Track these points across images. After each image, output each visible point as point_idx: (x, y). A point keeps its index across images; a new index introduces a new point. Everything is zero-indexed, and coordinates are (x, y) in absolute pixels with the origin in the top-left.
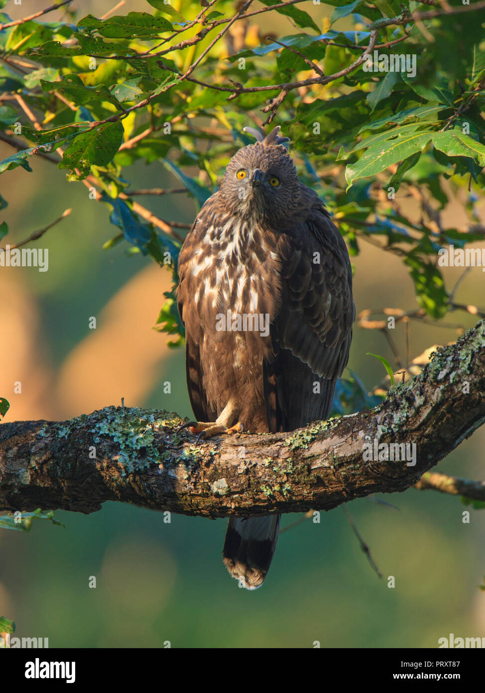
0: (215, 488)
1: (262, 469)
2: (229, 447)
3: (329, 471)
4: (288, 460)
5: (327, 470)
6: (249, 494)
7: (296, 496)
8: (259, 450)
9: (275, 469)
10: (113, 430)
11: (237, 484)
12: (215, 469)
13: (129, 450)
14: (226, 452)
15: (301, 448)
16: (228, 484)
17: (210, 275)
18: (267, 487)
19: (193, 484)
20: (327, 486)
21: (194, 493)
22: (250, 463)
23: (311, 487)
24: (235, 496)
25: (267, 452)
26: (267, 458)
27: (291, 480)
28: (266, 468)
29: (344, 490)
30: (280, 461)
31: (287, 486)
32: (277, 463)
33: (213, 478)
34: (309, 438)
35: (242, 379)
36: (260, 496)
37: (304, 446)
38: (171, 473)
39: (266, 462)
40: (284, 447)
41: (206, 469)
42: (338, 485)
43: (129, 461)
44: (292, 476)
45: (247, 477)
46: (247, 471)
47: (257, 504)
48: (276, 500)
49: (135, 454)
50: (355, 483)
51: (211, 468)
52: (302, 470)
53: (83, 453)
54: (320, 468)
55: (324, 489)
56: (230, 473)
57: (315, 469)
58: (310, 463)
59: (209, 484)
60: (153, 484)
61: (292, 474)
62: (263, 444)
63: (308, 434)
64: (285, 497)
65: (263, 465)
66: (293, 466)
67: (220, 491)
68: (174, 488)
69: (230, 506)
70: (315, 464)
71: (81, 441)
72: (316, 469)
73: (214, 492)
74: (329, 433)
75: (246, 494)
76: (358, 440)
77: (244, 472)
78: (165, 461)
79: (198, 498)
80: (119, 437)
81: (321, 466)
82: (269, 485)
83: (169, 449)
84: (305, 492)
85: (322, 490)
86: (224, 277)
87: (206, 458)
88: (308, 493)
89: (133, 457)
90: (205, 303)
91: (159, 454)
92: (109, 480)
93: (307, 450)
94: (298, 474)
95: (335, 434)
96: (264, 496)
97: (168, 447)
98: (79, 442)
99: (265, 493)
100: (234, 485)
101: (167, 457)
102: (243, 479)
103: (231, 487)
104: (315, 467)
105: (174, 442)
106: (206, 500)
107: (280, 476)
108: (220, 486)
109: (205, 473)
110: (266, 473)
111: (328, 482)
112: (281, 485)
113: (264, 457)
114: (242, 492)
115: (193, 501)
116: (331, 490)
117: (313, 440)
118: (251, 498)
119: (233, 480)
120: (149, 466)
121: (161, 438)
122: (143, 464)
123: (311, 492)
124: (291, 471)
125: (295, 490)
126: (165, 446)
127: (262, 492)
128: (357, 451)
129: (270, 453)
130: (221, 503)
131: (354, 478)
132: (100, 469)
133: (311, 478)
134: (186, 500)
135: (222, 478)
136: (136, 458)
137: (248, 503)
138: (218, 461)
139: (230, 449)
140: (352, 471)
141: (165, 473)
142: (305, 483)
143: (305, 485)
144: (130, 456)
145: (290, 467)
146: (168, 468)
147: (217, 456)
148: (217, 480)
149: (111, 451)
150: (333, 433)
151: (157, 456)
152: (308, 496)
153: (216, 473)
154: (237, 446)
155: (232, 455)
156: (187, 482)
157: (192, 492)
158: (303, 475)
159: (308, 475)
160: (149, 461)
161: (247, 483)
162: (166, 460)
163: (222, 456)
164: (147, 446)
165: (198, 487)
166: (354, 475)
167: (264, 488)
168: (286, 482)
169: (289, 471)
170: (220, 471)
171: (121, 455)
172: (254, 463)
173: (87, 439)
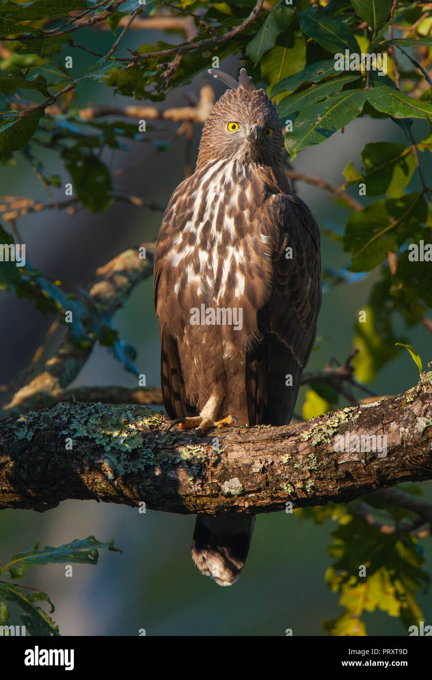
0: (226, 487)
1: (280, 466)
2: (235, 445)
3: (358, 465)
4: (310, 456)
5: (356, 464)
6: (267, 492)
7: (320, 492)
8: (272, 447)
9: (296, 466)
10: (92, 432)
11: (252, 483)
12: (224, 468)
13: (115, 453)
14: (233, 451)
15: (323, 443)
16: (242, 484)
17: (193, 262)
18: (289, 485)
19: (200, 485)
20: (355, 480)
21: (200, 494)
22: (267, 462)
23: (337, 482)
24: (250, 495)
25: (283, 449)
26: (283, 455)
27: (315, 476)
28: (285, 465)
29: (374, 482)
30: (300, 457)
31: (311, 483)
32: (297, 460)
33: (224, 478)
34: (331, 432)
35: (232, 370)
36: (279, 494)
37: (326, 441)
38: (171, 474)
39: (285, 459)
40: (302, 442)
41: (213, 469)
42: (367, 478)
43: (117, 463)
44: (317, 472)
45: (265, 475)
46: (264, 470)
47: (275, 501)
48: (298, 497)
49: (123, 456)
50: (388, 475)
51: (219, 468)
52: (329, 466)
53: (56, 456)
54: (348, 463)
55: (352, 484)
56: (243, 472)
57: (342, 464)
58: (336, 459)
59: (219, 484)
60: (148, 486)
61: (316, 471)
62: (273, 439)
63: (328, 427)
64: (309, 493)
65: (281, 462)
66: (318, 462)
67: (233, 491)
68: (175, 489)
69: (243, 505)
70: (343, 459)
71: (53, 444)
72: (344, 463)
73: (226, 492)
74: (353, 425)
75: (264, 493)
76: (391, 432)
77: (260, 471)
78: (161, 463)
79: (204, 498)
80: (101, 439)
81: (349, 460)
82: (290, 483)
83: (163, 449)
84: (331, 487)
85: (350, 484)
86: (208, 263)
87: (213, 458)
88: (333, 488)
89: (122, 459)
90: (187, 292)
91: (154, 455)
92: (91, 483)
93: (330, 445)
94: (324, 470)
95: (360, 426)
96: (284, 494)
97: (161, 447)
98: (50, 445)
99: (286, 491)
100: (250, 484)
101: (163, 458)
102: (259, 478)
103: (245, 486)
104: (342, 462)
105: (166, 441)
106: (215, 500)
107: (303, 473)
108: (232, 486)
109: (212, 473)
110: (286, 470)
111: (357, 476)
112: (304, 481)
113: (279, 453)
114: (259, 490)
115: (198, 502)
116: (359, 483)
117: (335, 434)
118: (269, 497)
119: (247, 480)
120: (143, 468)
121: (149, 437)
122: (135, 466)
123: (336, 487)
124: (316, 468)
125: (319, 487)
126: (159, 447)
127: (281, 489)
128: (391, 443)
129: (286, 449)
130: (233, 502)
131: (387, 471)
132: (79, 473)
133: (339, 473)
134: (190, 501)
135: (233, 478)
136: (124, 460)
137: (266, 501)
138: (226, 460)
139: (236, 447)
140: (386, 464)
141: (164, 476)
142: (331, 479)
143: (330, 480)
144: (118, 459)
145: (314, 463)
146: (166, 470)
147: (223, 455)
148: (228, 480)
149: (93, 454)
150: (357, 426)
151: (152, 457)
152: (334, 491)
153: (227, 473)
154: (244, 442)
155: (240, 452)
156: (191, 483)
157: (198, 494)
158: (329, 471)
159: (336, 471)
160: (142, 463)
161: (264, 482)
162: (163, 462)
163: (229, 454)
164: (138, 447)
165: (205, 488)
166: (388, 468)
167: (285, 485)
168: (308, 478)
169: (313, 468)
170: (230, 471)
171: (105, 457)
172: (270, 462)
173: (60, 442)
